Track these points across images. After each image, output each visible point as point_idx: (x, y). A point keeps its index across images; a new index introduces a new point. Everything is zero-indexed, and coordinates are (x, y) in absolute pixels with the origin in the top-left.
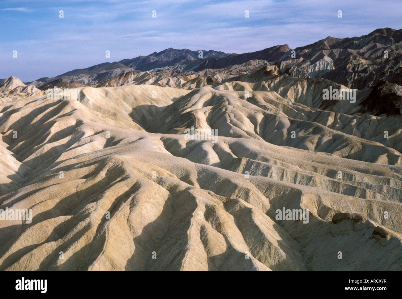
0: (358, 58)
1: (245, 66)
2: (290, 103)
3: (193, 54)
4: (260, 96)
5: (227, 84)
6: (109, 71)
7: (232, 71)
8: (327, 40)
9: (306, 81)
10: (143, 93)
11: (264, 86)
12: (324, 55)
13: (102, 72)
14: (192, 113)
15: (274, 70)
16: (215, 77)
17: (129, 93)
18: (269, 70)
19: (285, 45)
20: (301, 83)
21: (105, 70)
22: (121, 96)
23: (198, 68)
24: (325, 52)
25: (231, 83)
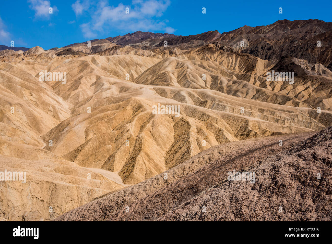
0: (265, 40)
1: (190, 44)
2: (225, 68)
3: (154, 35)
4: (205, 63)
5: (184, 55)
6: (99, 45)
7: (182, 47)
8: (244, 28)
9: (235, 54)
10: (131, 60)
11: (207, 57)
12: (243, 38)
13: (95, 45)
14: (166, 73)
15: (213, 47)
16: (174, 51)
17: (122, 60)
18: (210, 47)
19: (216, 31)
20: (231, 56)
21: (97, 44)
22: (118, 61)
23: (158, 45)
24: (243, 36)
25: (186, 55)
